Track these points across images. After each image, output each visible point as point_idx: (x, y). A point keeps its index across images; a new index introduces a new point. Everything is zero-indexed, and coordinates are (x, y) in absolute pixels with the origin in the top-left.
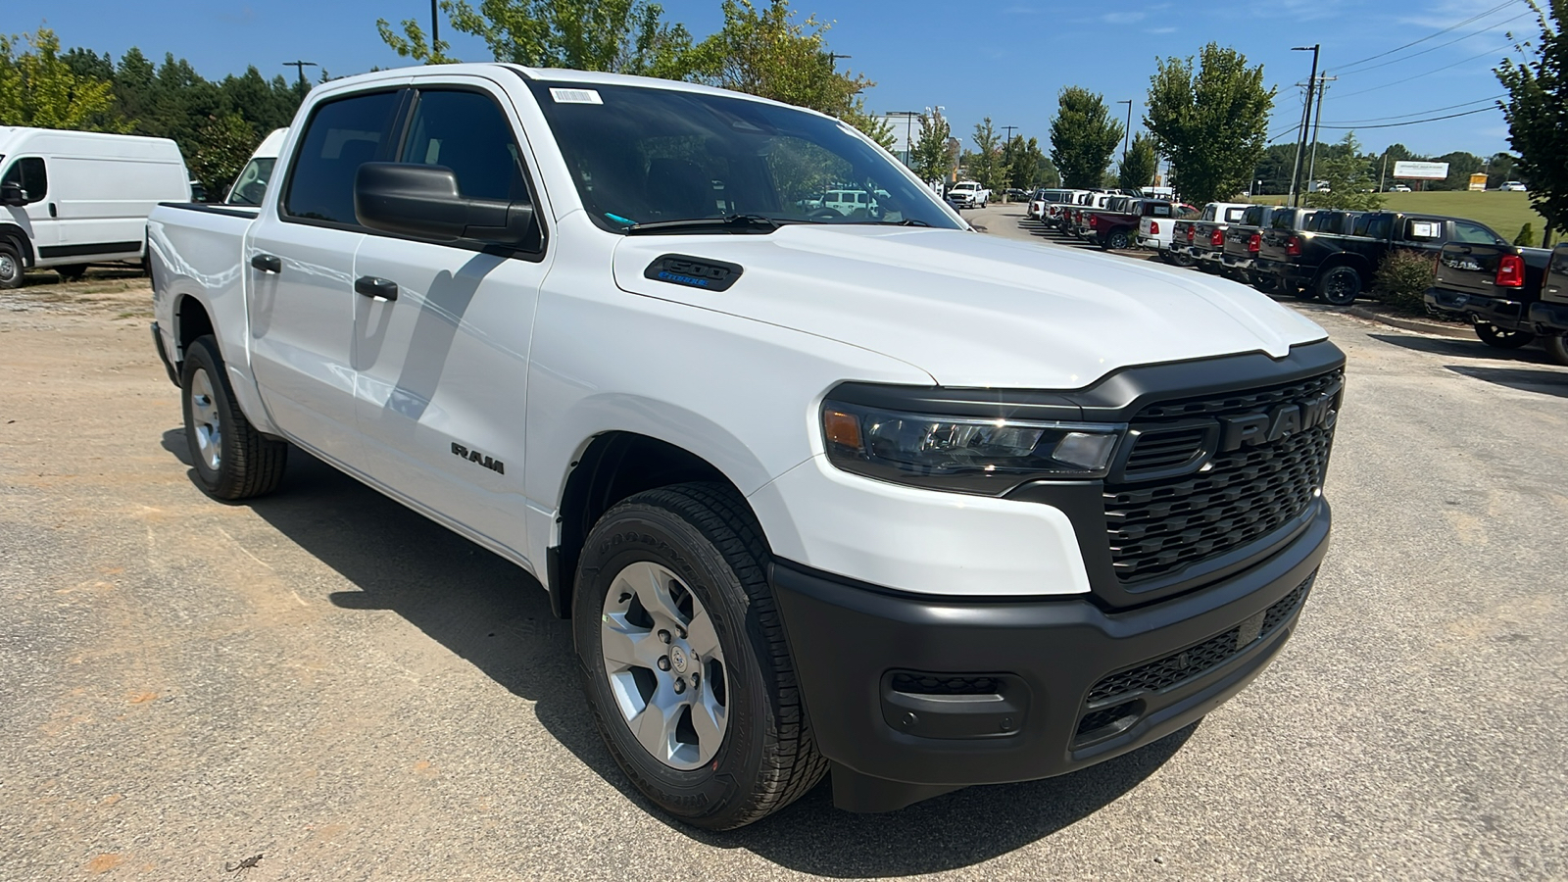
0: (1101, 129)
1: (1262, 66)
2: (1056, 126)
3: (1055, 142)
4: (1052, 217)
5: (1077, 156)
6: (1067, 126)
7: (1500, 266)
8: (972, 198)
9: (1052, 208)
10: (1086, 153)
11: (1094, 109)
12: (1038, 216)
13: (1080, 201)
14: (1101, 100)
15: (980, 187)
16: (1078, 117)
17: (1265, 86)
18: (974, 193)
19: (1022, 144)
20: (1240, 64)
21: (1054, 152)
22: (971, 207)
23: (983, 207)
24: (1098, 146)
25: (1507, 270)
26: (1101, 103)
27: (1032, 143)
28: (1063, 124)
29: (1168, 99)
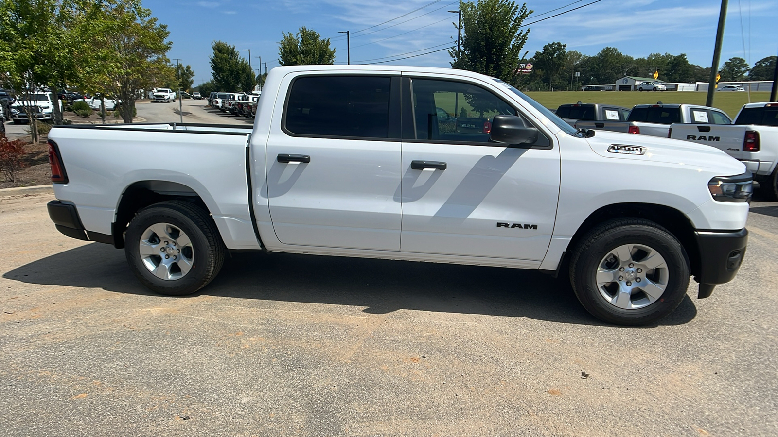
0: (237, 63)
1: (329, 39)
2: (213, 61)
3: (214, 68)
4: (230, 107)
5: (227, 76)
6: (219, 60)
7: (484, 126)
8: (168, 97)
9: (229, 103)
10: (231, 74)
11: (232, 53)
12: (218, 106)
13: (239, 99)
14: (234, 48)
15: (171, 91)
16: (224, 57)
17: (331, 48)
18: (168, 94)
19: (183, 68)
20: (318, 37)
21: (214, 73)
22: (168, 102)
23: (174, 101)
24: (236, 71)
25: (486, 127)
26: (235, 50)
27: (188, 68)
28: (217, 60)
29: (291, 52)
